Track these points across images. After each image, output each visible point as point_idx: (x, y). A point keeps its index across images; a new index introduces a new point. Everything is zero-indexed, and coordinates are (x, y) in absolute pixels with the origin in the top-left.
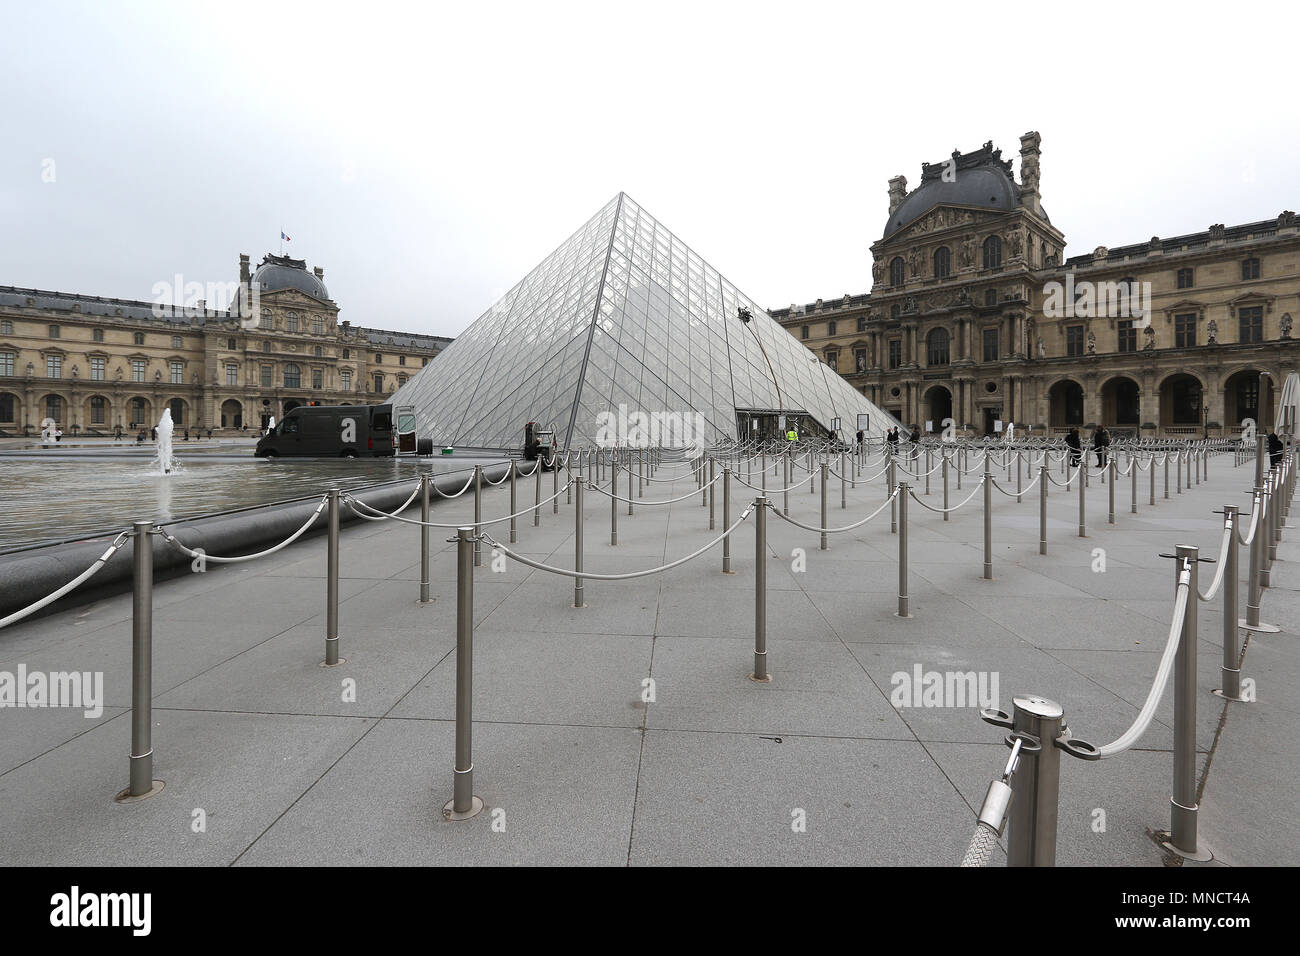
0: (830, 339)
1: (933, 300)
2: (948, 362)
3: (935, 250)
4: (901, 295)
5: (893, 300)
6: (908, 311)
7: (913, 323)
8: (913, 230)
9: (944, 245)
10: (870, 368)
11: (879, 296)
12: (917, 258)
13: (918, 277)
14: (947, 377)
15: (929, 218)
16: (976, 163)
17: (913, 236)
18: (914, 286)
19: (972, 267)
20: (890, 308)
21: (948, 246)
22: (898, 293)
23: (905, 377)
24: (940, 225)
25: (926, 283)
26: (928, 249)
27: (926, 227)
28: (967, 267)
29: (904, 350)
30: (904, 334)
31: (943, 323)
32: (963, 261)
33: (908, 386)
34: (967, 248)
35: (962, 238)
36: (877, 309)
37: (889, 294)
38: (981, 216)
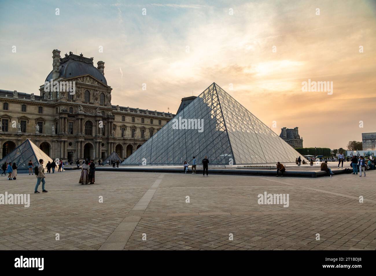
0: (23, 113)
1: (86, 110)
2: (91, 134)
3: (85, 90)
4: (76, 104)
5: (71, 105)
6: (81, 112)
7: (83, 117)
8: (79, 80)
9: (88, 90)
10: (63, 133)
11: (66, 102)
12: (80, 91)
13: (80, 99)
14: (92, 140)
15: (84, 78)
16: (88, 62)
17: (79, 82)
18: (79, 102)
19: (98, 102)
20: (69, 108)
21: (90, 91)
22: (73, 103)
23: (81, 139)
24: (88, 82)
25: (83, 102)
26: (83, 89)
27: (83, 81)
28: (96, 101)
29: (80, 127)
30: (80, 121)
31: (92, 120)
32: (95, 98)
33: (81, 142)
34: (97, 94)
35: (95, 90)
36: (64, 107)
37: (70, 102)
38: (100, 85)
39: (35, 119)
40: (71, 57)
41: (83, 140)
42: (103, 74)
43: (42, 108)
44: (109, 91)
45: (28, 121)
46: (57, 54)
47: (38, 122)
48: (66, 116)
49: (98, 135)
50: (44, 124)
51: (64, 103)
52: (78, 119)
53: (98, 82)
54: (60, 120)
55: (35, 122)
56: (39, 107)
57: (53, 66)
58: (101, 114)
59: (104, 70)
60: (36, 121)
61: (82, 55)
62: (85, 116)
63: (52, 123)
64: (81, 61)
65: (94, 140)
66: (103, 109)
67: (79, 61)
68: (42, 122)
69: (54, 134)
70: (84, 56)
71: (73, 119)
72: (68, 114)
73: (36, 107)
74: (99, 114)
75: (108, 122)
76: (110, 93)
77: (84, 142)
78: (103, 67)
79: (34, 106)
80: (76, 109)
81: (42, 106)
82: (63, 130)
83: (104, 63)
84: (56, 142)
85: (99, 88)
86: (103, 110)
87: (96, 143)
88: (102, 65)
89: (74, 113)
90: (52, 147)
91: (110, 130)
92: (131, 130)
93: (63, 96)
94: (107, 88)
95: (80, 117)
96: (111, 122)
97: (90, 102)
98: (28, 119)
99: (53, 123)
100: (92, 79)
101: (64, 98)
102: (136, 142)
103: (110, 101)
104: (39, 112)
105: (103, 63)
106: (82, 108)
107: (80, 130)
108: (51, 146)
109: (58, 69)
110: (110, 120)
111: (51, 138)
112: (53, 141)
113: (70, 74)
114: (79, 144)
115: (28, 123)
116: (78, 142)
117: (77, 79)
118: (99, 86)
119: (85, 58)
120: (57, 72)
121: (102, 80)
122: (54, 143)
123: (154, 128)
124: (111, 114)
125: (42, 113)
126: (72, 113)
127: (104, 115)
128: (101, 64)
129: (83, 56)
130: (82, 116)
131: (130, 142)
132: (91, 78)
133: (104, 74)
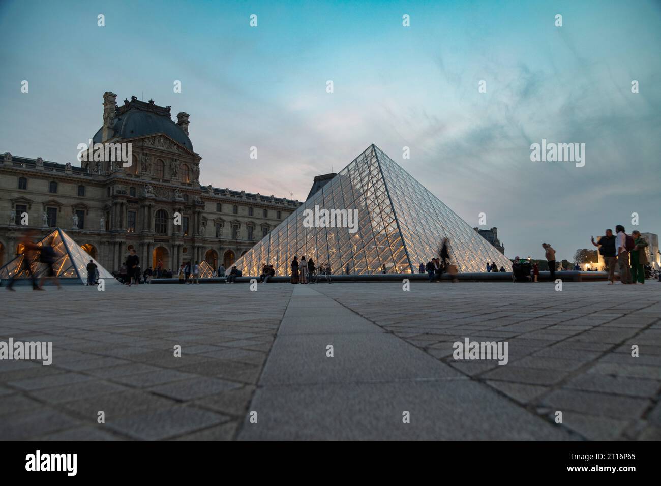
0: (51, 196)
1: (158, 191)
2: (165, 232)
3: (156, 159)
4: (140, 182)
5: (133, 184)
6: (150, 194)
7: (153, 204)
8: (146, 141)
9: (161, 159)
10: (119, 229)
11: (123, 178)
12: (148, 161)
13: (148, 173)
14: (167, 241)
15: (156, 138)
16: (162, 114)
17: (146, 145)
18: (146, 178)
19: (178, 178)
20: (129, 189)
21: (164, 160)
22: (137, 180)
23: (148, 239)
24: (162, 146)
25: (153, 179)
26: (153, 157)
27: (154, 143)
28: (175, 177)
29: (146, 220)
30: (146, 209)
31: (166, 208)
32: (172, 173)
33: (149, 245)
34: (176, 166)
35: (172, 159)
36: (120, 186)
37: (131, 179)
38: (182, 151)
39: (72, 206)
40: (134, 104)
41: (152, 241)
42: (186, 133)
43: (84, 187)
44: (196, 162)
45: (60, 208)
46: (111, 98)
47: (76, 211)
48: (124, 201)
49: (177, 233)
50: (87, 214)
51: (120, 179)
52: (144, 207)
53: (179, 147)
54: (114, 207)
55: (72, 211)
56: (79, 186)
57: (104, 119)
58: (182, 199)
59: (187, 128)
60: (73, 209)
61: (151, 102)
62: (155, 201)
63: (100, 213)
64: (150, 112)
65: (170, 241)
66: (186, 191)
67: (147, 111)
68: (84, 210)
69: (103, 231)
70: (156, 103)
71: (136, 206)
72: (127, 197)
73: (74, 185)
74: (180, 199)
75: (194, 213)
76: (197, 164)
77: (153, 245)
78: (187, 123)
79: (70, 185)
80: (141, 189)
81: (84, 185)
82: (119, 224)
83: (189, 116)
84: (107, 244)
85: (179, 156)
86: (186, 194)
87: (173, 246)
88: (185, 118)
89: (137, 197)
90: (100, 252)
91: (196, 226)
92: (231, 227)
93: (119, 168)
94: (194, 156)
95: (147, 203)
96: (199, 213)
97: (165, 179)
98: (60, 205)
99: (102, 213)
100: (168, 142)
101: (120, 171)
102: (239, 247)
103: (197, 178)
104: (79, 194)
105: (187, 116)
106: (151, 189)
107: (146, 225)
108: (98, 251)
109: (112, 124)
110: (197, 210)
111: (97, 238)
112: (101, 243)
113: (132, 132)
114: (144, 247)
115: (60, 211)
116: (142, 245)
117: (144, 141)
118: (179, 152)
119: (157, 107)
120: (110, 128)
121: (184, 144)
122: (102, 246)
123: (269, 224)
124: (200, 200)
125: (83, 195)
126: (135, 196)
127: (187, 200)
128: (183, 117)
129: (154, 103)
130: (150, 202)
131: (230, 247)
132: (166, 139)
133: (188, 133)
